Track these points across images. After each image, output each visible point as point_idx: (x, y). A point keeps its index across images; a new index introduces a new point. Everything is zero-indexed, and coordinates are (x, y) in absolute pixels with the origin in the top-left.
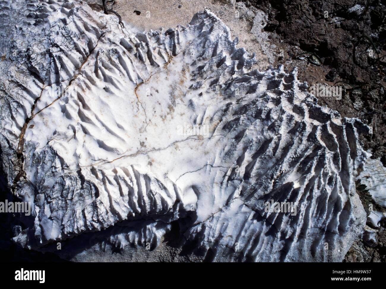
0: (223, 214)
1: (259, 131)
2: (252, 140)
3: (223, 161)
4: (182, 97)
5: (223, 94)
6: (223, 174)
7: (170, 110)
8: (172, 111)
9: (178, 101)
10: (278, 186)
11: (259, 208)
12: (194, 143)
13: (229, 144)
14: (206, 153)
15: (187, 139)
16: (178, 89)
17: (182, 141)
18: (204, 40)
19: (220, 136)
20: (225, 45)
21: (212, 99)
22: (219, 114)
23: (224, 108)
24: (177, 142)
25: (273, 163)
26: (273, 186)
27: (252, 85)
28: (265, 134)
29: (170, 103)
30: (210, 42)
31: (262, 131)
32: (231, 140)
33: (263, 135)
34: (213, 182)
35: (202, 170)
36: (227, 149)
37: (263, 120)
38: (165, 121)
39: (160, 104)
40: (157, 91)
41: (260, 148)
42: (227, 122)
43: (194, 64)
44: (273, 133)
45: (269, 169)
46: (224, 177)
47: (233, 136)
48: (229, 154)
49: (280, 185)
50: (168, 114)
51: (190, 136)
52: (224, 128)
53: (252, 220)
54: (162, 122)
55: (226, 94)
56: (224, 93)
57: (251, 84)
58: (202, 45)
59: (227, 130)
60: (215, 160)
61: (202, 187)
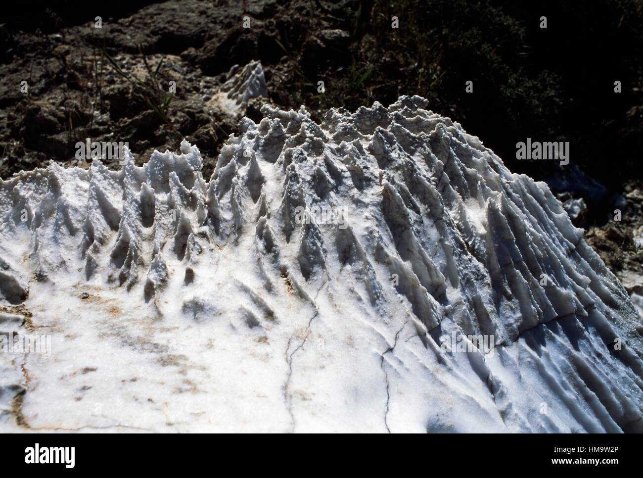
0: (515, 410)
1: (354, 210)
2: (367, 228)
3: (386, 319)
4: (157, 325)
5: (223, 243)
6: (418, 340)
7: (176, 364)
8: (181, 362)
9: (159, 338)
10: (482, 248)
11: (517, 320)
12: (309, 356)
13: (351, 281)
14: (350, 342)
15: (289, 362)
16: (125, 324)
17: (290, 375)
18: (61, 215)
19: (322, 292)
20: (113, 188)
21: (217, 263)
22: (267, 266)
23: (261, 245)
24: (285, 387)
25: (432, 226)
26: (479, 260)
27: (246, 178)
28: (366, 200)
29: (153, 356)
30: (76, 210)
31: (357, 202)
32: (344, 273)
33: (366, 205)
34: (432, 376)
35: (392, 380)
36: (362, 292)
37: (336, 188)
38: (200, 387)
39: (134, 380)
40: (87, 370)
41: (391, 230)
42: (298, 258)
43: (91, 270)
44: (372, 187)
45: (441, 241)
46: (426, 343)
47: (337, 265)
48: (375, 296)
49: (480, 241)
50: (183, 372)
51: (286, 353)
52: (307, 274)
53: (539, 353)
54: (199, 397)
55: (228, 236)
56: (222, 238)
57: (243, 179)
58: (64, 229)
59: (316, 269)
60: (378, 334)
61: (437, 410)
